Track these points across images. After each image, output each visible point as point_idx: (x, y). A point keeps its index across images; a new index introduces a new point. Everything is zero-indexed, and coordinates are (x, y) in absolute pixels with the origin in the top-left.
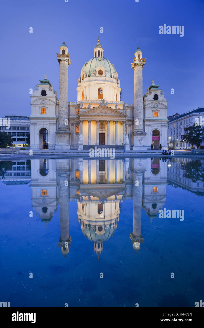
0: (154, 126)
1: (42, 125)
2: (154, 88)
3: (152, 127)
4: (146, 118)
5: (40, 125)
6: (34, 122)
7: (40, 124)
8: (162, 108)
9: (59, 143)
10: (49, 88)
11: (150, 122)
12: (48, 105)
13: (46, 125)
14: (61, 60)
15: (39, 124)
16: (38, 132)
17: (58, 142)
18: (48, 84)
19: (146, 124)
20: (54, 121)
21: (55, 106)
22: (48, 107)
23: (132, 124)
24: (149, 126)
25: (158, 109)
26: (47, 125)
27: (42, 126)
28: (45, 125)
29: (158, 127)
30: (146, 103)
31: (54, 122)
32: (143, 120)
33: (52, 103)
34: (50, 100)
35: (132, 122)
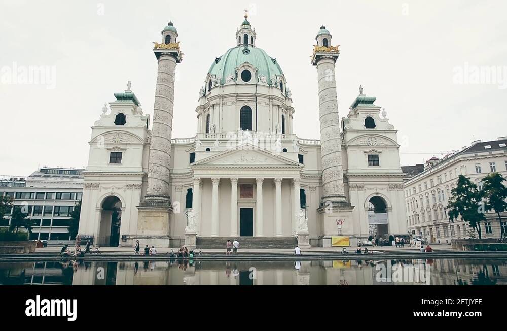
0: (371, 189)
1: (110, 188)
2: (365, 103)
3: (366, 189)
4: (350, 171)
5: (106, 189)
6: (91, 182)
7: (105, 186)
8: (386, 147)
9: (143, 232)
10: (133, 109)
11: (361, 180)
12: (126, 144)
13: (119, 188)
14: (162, 53)
15: (103, 186)
16: (99, 205)
17: (143, 229)
18: (131, 101)
19: (351, 184)
20: (138, 181)
21: (141, 148)
22: (125, 150)
23: (318, 184)
24: (360, 187)
25: (379, 150)
26: (120, 190)
27: (111, 191)
28: (116, 188)
29: (380, 189)
30: (349, 136)
31: (136, 183)
32: (344, 175)
33: (136, 141)
34: (132, 135)
35: (318, 181)
